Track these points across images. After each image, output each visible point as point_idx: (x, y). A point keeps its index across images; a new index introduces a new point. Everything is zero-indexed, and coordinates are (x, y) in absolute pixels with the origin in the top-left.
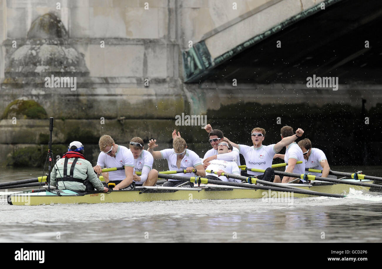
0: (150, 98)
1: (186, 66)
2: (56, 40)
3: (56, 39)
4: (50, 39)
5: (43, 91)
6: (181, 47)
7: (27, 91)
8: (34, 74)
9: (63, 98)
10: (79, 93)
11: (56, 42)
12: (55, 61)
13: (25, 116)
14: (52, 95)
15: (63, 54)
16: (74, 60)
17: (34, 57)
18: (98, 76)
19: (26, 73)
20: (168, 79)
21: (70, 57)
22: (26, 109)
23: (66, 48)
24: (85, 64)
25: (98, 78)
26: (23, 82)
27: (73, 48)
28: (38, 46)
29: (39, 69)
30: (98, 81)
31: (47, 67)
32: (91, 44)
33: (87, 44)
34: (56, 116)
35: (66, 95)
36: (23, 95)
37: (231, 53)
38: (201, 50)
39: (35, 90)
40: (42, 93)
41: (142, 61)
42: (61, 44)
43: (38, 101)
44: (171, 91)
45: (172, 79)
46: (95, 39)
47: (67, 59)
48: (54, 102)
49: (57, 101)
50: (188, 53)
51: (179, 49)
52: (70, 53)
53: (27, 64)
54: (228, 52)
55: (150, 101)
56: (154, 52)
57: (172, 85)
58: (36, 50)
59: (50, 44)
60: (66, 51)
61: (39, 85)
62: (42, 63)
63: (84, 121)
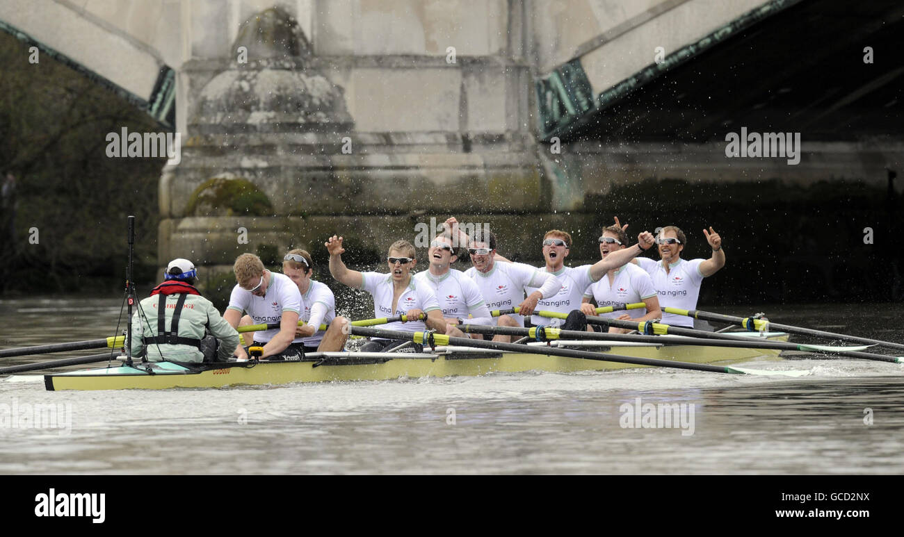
0: (473, 172)
1: (544, 110)
2: (288, 61)
3: (289, 58)
4: (276, 58)
5: (263, 160)
6: (533, 71)
7: (233, 160)
8: (248, 128)
9: (305, 174)
10: (335, 164)
11: (287, 65)
12: (287, 102)
13: (229, 211)
14: (282, 168)
15: (302, 88)
16: (323, 100)
17: (246, 94)
18: (370, 130)
19: (230, 126)
20: (508, 136)
21: (315, 94)
22: (231, 195)
23: (308, 75)
24: (345, 108)
25: (372, 134)
26: (226, 144)
27: (323, 75)
28: (252, 73)
29: (257, 118)
30: (370, 139)
31: (272, 114)
32: (357, 67)
33: (349, 68)
34: (291, 210)
35: (309, 169)
36: (225, 170)
37: (633, 82)
38: (573, 78)
39: (249, 159)
40: (263, 164)
41: (457, 100)
42: (299, 68)
43: (254, 181)
44: (515, 159)
45: (516, 135)
46: (366, 57)
47: (311, 97)
48: (286, 182)
49: (291, 181)
50: (547, 84)
51: (530, 75)
52: (316, 86)
53: (231, 108)
54: (626, 81)
55: (473, 180)
56: (481, 81)
57: (516, 146)
58: (249, 81)
59: (275, 68)
60: (308, 81)
61: (256, 149)
62: (261, 105)
63: (345, 218)
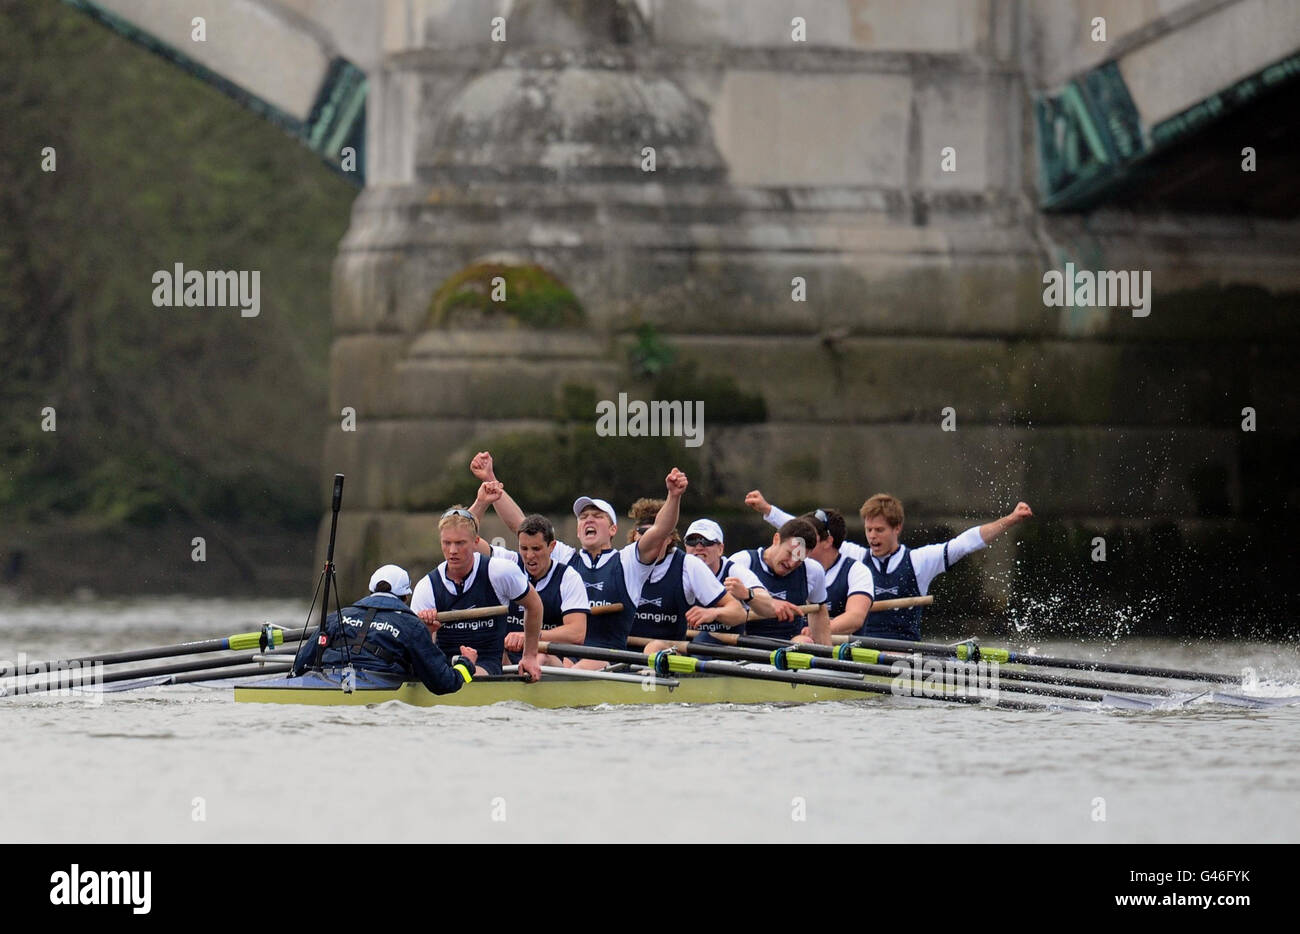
0: (934, 262)
1: (1050, 151)
2: (610, 54)
3: (613, 48)
4: (590, 48)
5: (572, 231)
6: (1030, 81)
7: (515, 231)
8: (541, 174)
9: (645, 258)
10: (695, 242)
11: (610, 61)
12: (613, 128)
13: (512, 321)
14: (606, 249)
15: (637, 102)
16: (675, 125)
17: (538, 112)
18: (756, 181)
19: (507, 169)
20: (990, 197)
21: (661, 114)
23: (647, 81)
24: (712, 140)
25: (760, 189)
26: (501, 201)
27: (672, 81)
28: (547, 75)
29: (560, 155)
30: (758, 199)
31: (586, 149)
32: (735, 67)
33: (720, 68)
34: (622, 324)
35: (652, 249)
36: (502, 248)
37: (1216, 106)
38: (1106, 95)
39: (545, 228)
40: (570, 238)
41: (904, 131)
42: (630, 67)
43: (552, 267)
44: (1003, 239)
45: (1005, 199)
46: (749, 50)
47: (652, 119)
48: (612, 274)
49: (621, 271)
50: (1057, 105)
51: (1024, 89)
52: (663, 100)
53: (511, 137)
54: (1204, 103)
55: (933, 275)
56: (946, 97)
57: (1002, 217)
58: (542, 89)
59: (589, 66)
60: (648, 91)
61: (559, 212)
62: (567, 132)
